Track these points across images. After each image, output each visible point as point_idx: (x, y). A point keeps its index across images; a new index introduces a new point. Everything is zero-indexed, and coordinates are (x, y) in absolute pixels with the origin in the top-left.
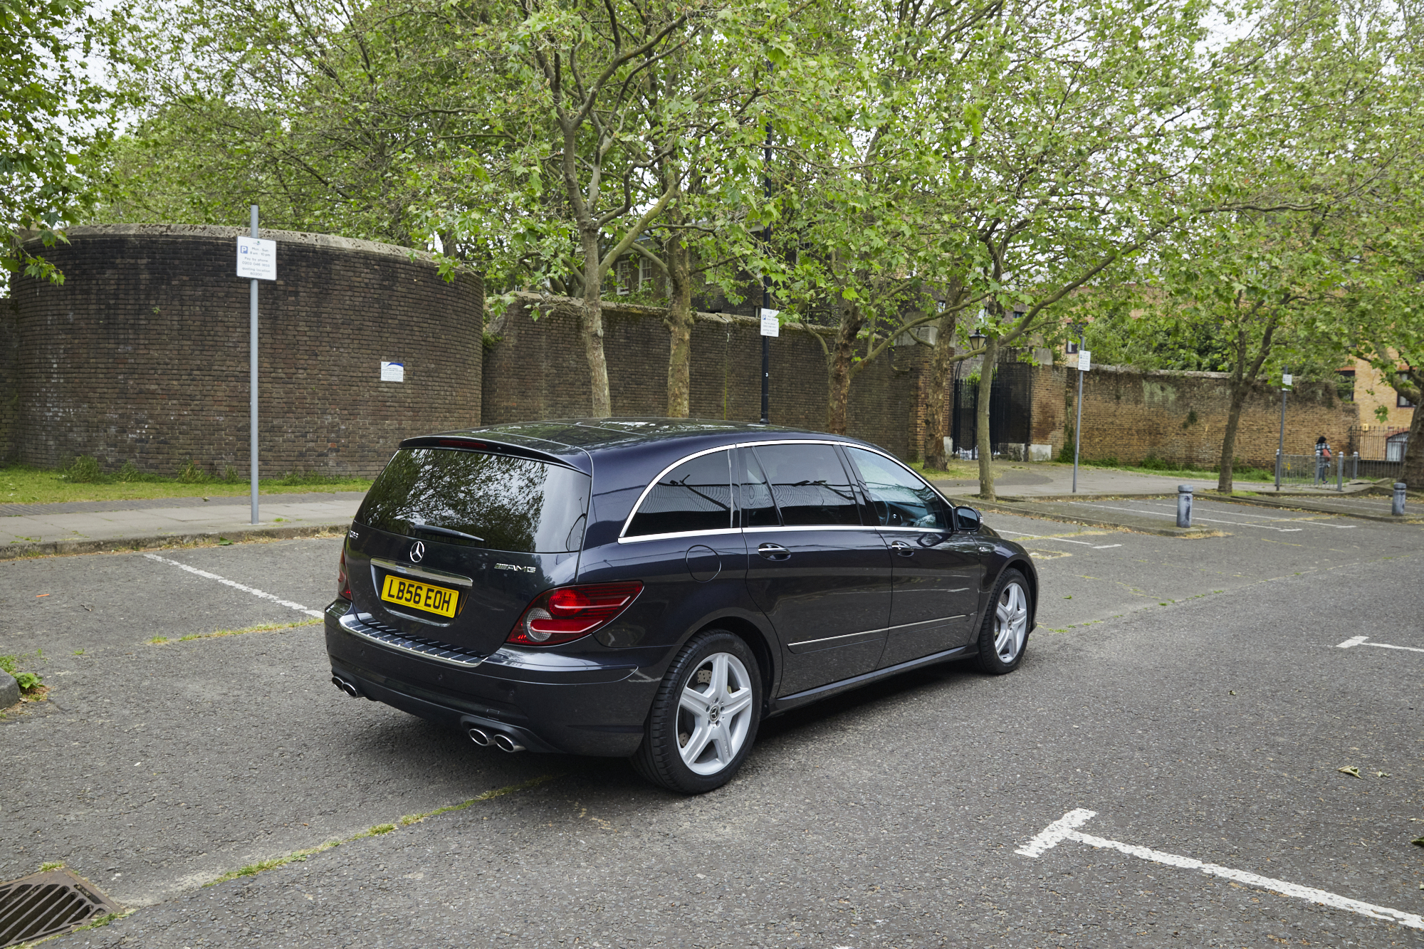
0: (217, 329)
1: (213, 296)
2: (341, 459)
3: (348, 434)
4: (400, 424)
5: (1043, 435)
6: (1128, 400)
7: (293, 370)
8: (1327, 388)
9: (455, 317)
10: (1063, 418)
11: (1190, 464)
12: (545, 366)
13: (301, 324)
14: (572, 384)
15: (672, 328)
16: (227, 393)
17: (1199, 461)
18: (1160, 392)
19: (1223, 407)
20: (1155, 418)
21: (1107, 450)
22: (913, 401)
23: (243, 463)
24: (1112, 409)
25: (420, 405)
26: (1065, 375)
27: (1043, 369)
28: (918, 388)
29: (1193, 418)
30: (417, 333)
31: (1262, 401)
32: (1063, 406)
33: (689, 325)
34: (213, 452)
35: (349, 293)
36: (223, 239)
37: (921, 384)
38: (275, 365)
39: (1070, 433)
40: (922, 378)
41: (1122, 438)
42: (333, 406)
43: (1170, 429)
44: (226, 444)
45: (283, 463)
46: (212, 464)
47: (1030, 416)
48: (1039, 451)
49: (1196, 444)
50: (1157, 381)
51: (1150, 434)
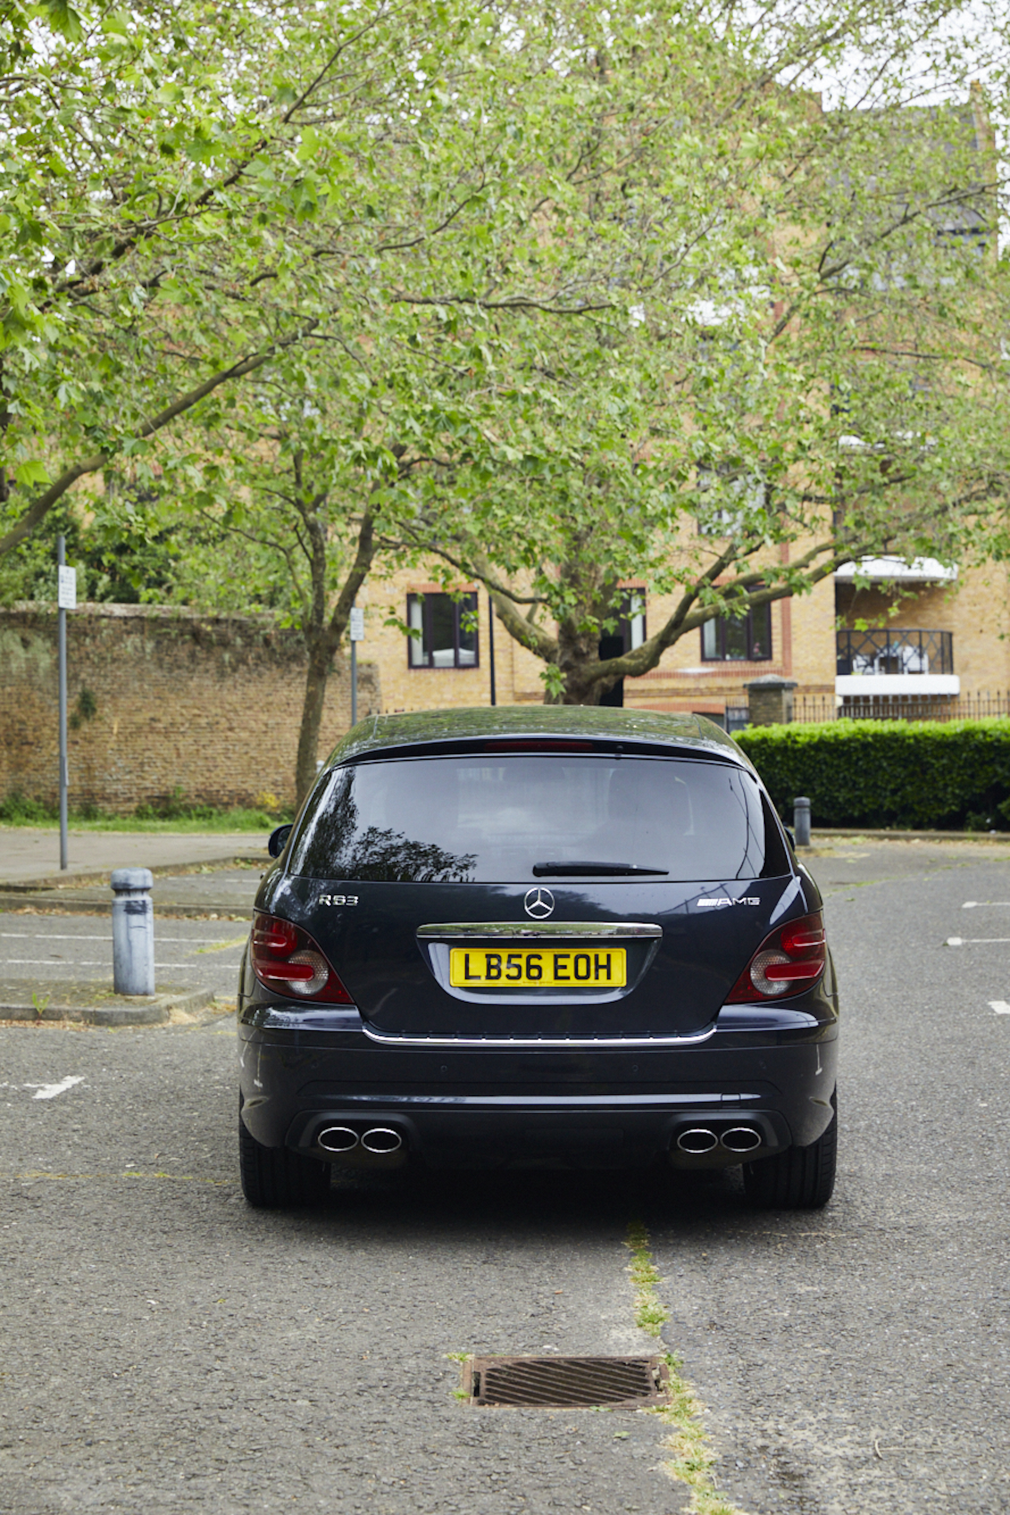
17: (107, 799)
18: (19, 650)
19: (141, 679)
20: (15, 710)
29: (88, 706)
31: (211, 665)
43: (47, 731)
49: (97, 762)
50: (12, 627)
51: (9, 744)
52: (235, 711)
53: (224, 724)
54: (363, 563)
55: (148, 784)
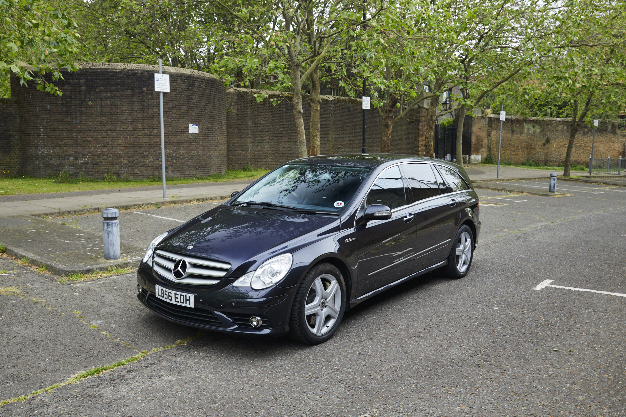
0: (117, 111)
1: (115, 96)
2: (174, 169)
3: (176, 158)
4: (198, 153)
5: (477, 151)
6: (517, 132)
7: (152, 129)
8: (613, 125)
9: (218, 102)
10: (486, 142)
11: (546, 163)
12: (250, 123)
13: (154, 108)
14: (262, 131)
15: (312, 104)
16: (123, 141)
17: (551, 162)
18: (532, 128)
19: (562, 135)
20: (530, 141)
21: (507, 157)
22: (417, 136)
23: (132, 172)
24: (510, 137)
25: (206, 144)
26: (487, 121)
27: (477, 118)
28: (419, 129)
29: (548, 141)
30: (203, 111)
31: (582, 132)
32: (487, 136)
33: (319, 103)
34: (118, 168)
35: (175, 93)
36: (118, 69)
37: (420, 127)
38: (144, 127)
39: (490, 149)
40: (421, 124)
41: (514, 151)
42: (170, 145)
43: (537, 146)
44: (124, 164)
45: (149, 172)
46: (118, 173)
47: (471, 141)
48: (475, 158)
49: (549, 153)
50: (531, 123)
51: (527, 149)
52: (587, 143)
53: (583, 145)
54: (587, 110)
55: (562, 159)
